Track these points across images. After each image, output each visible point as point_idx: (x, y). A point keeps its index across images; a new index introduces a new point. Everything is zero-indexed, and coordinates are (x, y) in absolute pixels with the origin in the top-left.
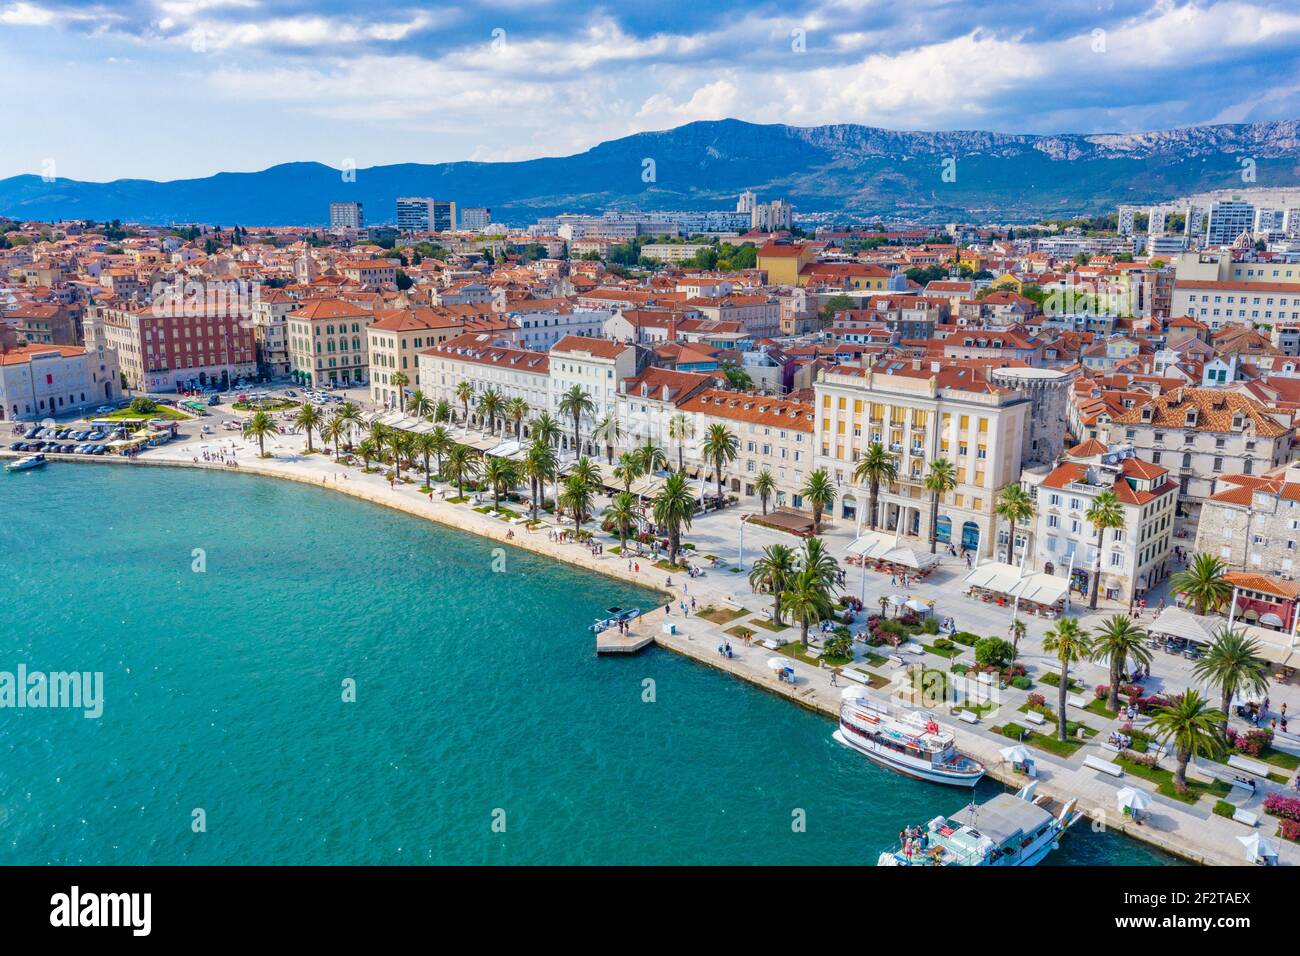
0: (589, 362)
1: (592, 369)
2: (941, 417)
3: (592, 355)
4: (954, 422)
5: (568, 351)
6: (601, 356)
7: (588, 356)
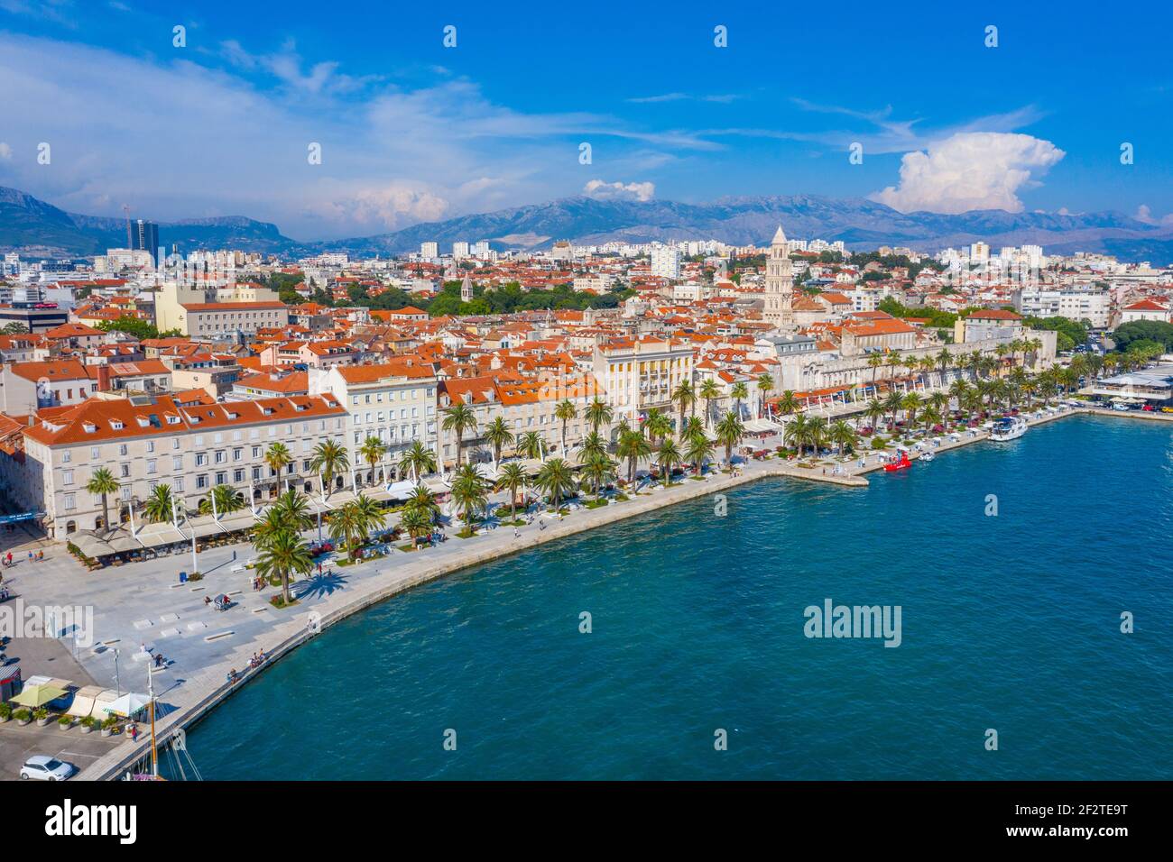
0: (405, 385)
1: (407, 393)
2: (672, 362)
3: (408, 379)
4: (675, 364)
5: (375, 381)
6: (420, 378)
7: (404, 380)
